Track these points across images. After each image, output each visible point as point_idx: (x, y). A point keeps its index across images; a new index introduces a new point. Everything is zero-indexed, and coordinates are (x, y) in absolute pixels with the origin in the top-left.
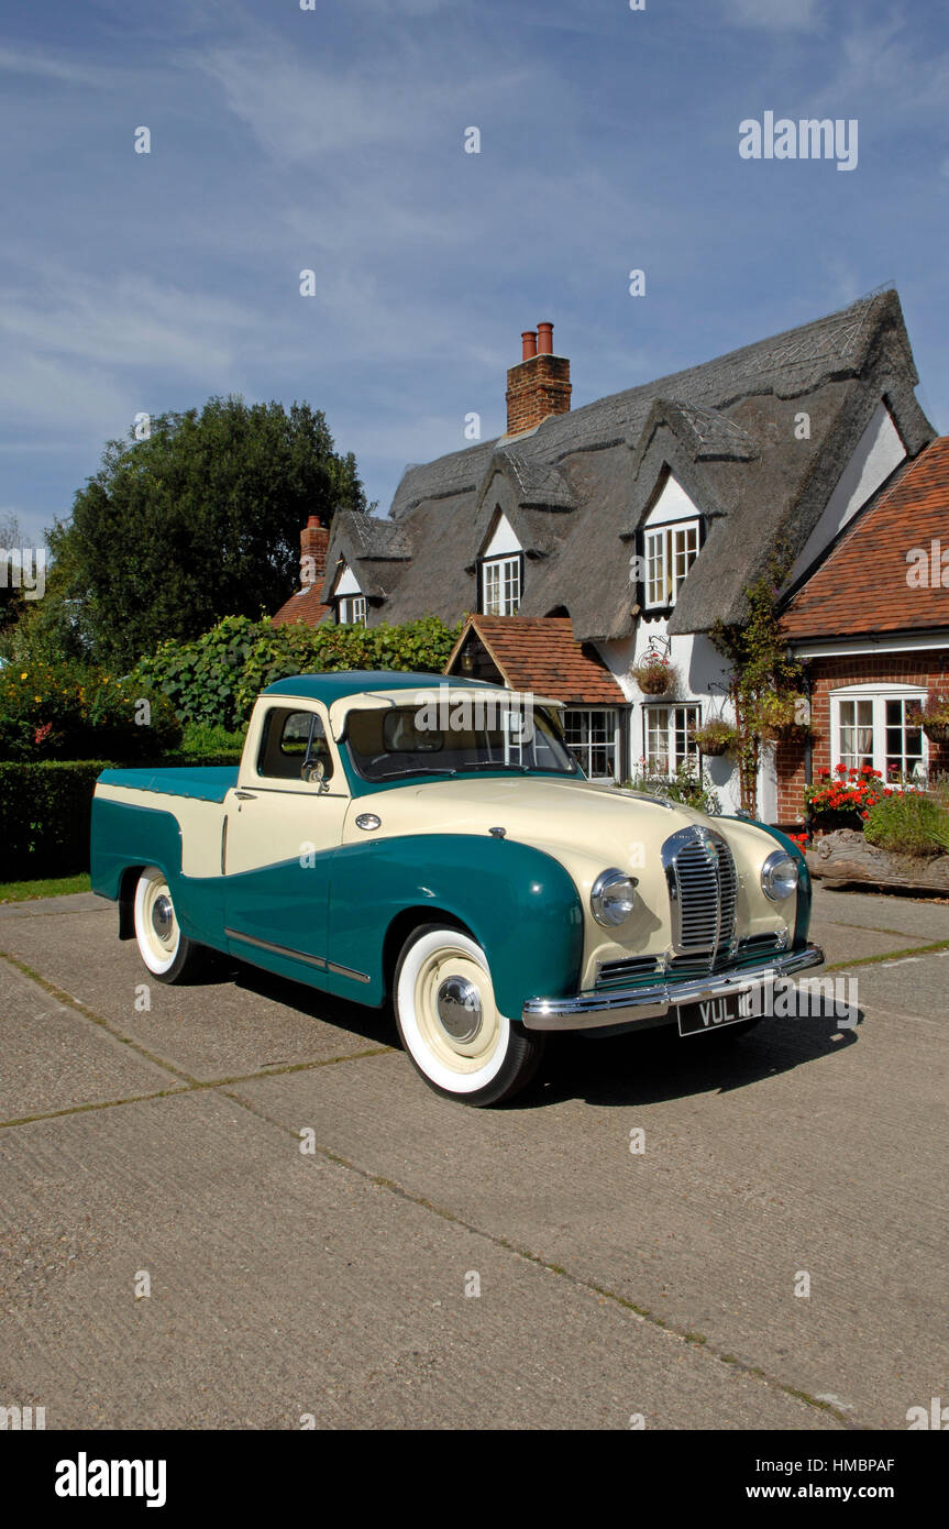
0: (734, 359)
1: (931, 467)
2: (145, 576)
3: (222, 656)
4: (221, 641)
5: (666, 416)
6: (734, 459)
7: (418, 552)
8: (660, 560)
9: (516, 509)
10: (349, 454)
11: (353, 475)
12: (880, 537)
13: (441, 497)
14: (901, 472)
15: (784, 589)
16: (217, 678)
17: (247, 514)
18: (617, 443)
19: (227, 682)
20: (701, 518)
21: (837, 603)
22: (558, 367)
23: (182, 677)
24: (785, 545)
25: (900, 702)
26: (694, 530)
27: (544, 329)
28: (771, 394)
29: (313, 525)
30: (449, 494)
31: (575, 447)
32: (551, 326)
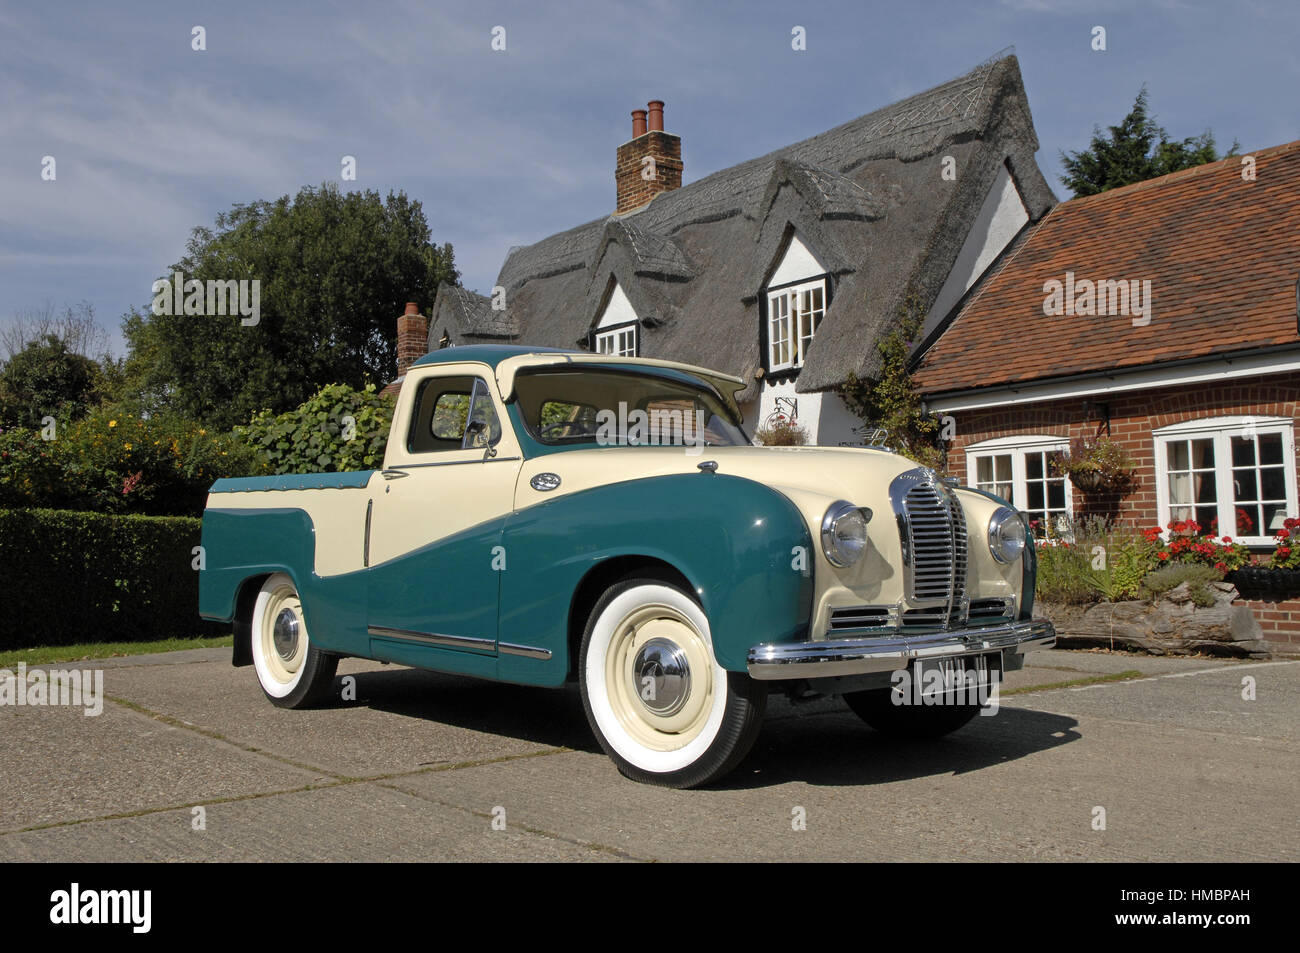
0: (852, 128)
1: (1055, 230)
2: (232, 362)
3: (323, 425)
4: (322, 409)
5: (788, 175)
6: (860, 218)
7: (525, 330)
8: (785, 321)
9: (632, 278)
10: (446, 245)
11: (450, 266)
12: (1009, 296)
13: (548, 275)
14: (1024, 236)
15: (915, 345)
16: (316, 447)
17: (340, 300)
18: (733, 213)
19: (328, 451)
20: (827, 277)
21: (971, 357)
22: (668, 145)
23: (279, 446)
24: (916, 301)
25: (1040, 454)
26: (821, 289)
27: (655, 107)
28: (894, 158)
29: (411, 311)
30: (557, 273)
31: (689, 219)
32: (661, 104)
